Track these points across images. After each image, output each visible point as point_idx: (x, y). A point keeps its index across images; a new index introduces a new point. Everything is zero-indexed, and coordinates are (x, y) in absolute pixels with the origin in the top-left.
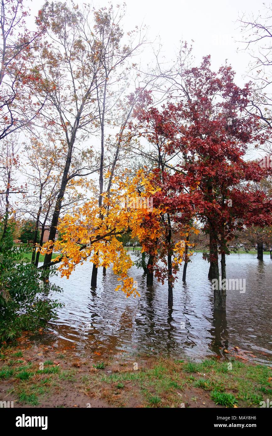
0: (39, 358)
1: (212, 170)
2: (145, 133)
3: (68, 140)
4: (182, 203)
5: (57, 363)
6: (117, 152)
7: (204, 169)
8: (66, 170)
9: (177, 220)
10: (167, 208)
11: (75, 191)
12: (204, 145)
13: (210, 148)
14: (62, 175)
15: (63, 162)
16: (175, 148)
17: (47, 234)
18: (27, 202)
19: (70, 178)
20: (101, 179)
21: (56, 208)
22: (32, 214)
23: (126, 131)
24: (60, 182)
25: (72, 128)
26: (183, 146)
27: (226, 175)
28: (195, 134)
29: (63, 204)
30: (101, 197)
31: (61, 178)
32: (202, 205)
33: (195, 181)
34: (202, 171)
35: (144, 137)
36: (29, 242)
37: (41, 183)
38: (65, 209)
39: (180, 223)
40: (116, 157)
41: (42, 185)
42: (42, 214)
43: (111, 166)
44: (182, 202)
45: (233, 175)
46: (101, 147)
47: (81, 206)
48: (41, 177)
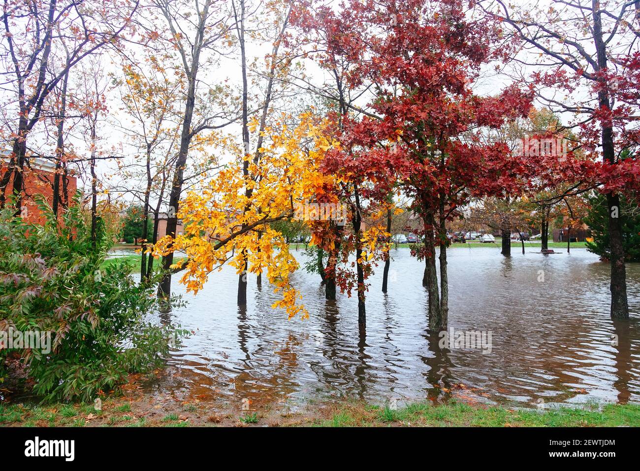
0: (157, 412)
1: (423, 110)
2: (314, 51)
3: (187, 68)
4: (373, 165)
5: (184, 417)
6: (270, 86)
7: (409, 110)
8: (187, 120)
9: (368, 194)
10: (349, 174)
11: (204, 153)
12: (408, 69)
13: (418, 73)
14: (181, 128)
15: (180, 106)
16: (363, 76)
17: (163, 226)
18: (125, 174)
19: (194, 133)
20: (245, 133)
21: (175, 183)
22: (137, 194)
23: (282, 49)
24: (179, 140)
25: (193, 46)
26: (375, 73)
27: (447, 117)
28: (396, 51)
29: (185, 176)
30: (246, 164)
31: (180, 133)
32: (407, 167)
33: (396, 129)
34: (405, 112)
35: (313, 59)
36: (136, 241)
37: (147, 142)
38: (190, 185)
39: (372, 199)
40: (269, 95)
41: (149, 146)
42: (152, 194)
43: (261, 112)
44: (373, 162)
45: (457, 117)
46: (242, 80)
47: (215, 178)
48: (147, 132)
